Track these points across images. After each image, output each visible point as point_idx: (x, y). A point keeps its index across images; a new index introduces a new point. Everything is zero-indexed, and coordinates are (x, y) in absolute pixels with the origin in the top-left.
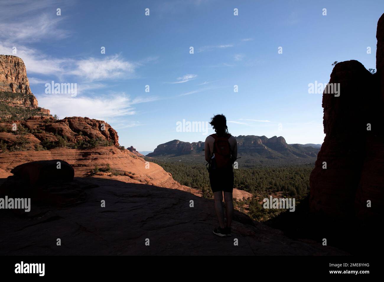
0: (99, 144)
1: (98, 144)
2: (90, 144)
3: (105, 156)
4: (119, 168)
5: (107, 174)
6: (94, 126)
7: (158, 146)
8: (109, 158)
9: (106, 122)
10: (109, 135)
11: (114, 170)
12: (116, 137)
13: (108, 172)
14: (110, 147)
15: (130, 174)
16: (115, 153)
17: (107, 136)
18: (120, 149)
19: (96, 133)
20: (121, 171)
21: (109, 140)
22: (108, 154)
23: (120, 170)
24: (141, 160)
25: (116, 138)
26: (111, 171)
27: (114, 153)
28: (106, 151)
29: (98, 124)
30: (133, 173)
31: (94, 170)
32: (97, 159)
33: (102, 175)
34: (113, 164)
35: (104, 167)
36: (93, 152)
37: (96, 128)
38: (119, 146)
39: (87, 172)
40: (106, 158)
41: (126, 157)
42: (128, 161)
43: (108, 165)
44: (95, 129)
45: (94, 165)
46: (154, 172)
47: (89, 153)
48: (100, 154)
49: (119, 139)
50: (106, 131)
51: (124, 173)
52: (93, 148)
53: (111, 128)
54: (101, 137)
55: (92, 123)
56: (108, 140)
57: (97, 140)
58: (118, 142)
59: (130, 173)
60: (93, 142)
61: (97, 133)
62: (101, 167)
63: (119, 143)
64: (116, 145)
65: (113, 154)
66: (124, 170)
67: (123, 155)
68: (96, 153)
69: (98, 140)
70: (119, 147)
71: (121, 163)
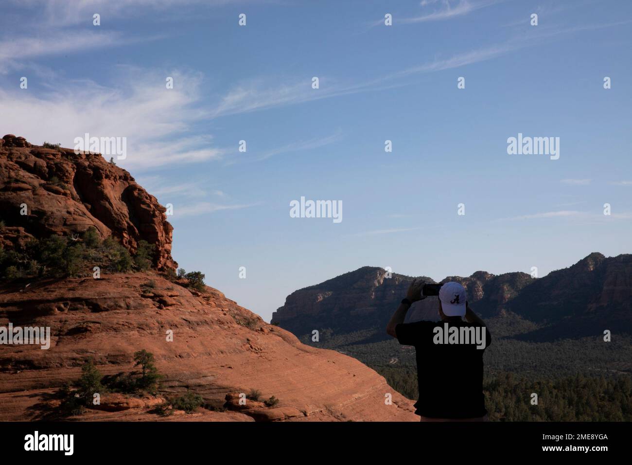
0: (86, 262)
1: (79, 261)
2: (40, 261)
3: (119, 317)
4: (199, 375)
5: (141, 402)
6: (56, 179)
7: (289, 298)
8: (141, 327)
9: (108, 160)
10: (126, 222)
11: (177, 384)
12: (159, 229)
13: (145, 393)
14: (138, 274)
15: (256, 404)
16: (169, 300)
17: (119, 222)
18: (185, 286)
19: (64, 212)
20: (210, 387)
21: (130, 243)
22: (136, 308)
23: (202, 381)
24: (284, 338)
25: (161, 236)
26: (160, 390)
27: (162, 303)
28: (127, 292)
29: (70, 170)
30: (267, 397)
31: (77, 384)
32: (86, 330)
33: (118, 408)
34: (163, 352)
35: (127, 368)
36: (62, 299)
37: (63, 188)
38: (177, 273)
39: (44, 395)
40: (129, 326)
41: (221, 322)
42: (234, 340)
43: (143, 357)
44: (57, 192)
45: (74, 363)
46: (356, 396)
47: (40, 307)
48: (95, 308)
49: (173, 239)
50: (113, 201)
51: (222, 397)
52: (57, 280)
53: (134, 187)
54: (90, 229)
55: (42, 163)
56: (121, 243)
57: (74, 244)
58: (168, 252)
59: (252, 397)
60: (54, 250)
61: (72, 209)
62: (111, 370)
63: (174, 259)
64: (162, 269)
65: (160, 308)
66: (226, 383)
67: (205, 313)
68: (76, 303)
69: (78, 241)
70: (179, 278)
71: (200, 349)
